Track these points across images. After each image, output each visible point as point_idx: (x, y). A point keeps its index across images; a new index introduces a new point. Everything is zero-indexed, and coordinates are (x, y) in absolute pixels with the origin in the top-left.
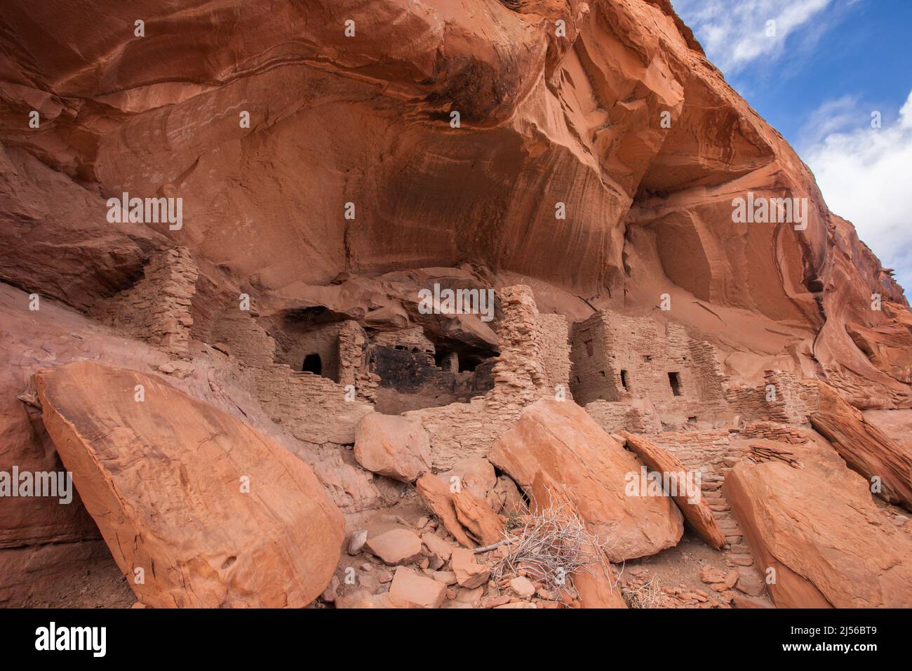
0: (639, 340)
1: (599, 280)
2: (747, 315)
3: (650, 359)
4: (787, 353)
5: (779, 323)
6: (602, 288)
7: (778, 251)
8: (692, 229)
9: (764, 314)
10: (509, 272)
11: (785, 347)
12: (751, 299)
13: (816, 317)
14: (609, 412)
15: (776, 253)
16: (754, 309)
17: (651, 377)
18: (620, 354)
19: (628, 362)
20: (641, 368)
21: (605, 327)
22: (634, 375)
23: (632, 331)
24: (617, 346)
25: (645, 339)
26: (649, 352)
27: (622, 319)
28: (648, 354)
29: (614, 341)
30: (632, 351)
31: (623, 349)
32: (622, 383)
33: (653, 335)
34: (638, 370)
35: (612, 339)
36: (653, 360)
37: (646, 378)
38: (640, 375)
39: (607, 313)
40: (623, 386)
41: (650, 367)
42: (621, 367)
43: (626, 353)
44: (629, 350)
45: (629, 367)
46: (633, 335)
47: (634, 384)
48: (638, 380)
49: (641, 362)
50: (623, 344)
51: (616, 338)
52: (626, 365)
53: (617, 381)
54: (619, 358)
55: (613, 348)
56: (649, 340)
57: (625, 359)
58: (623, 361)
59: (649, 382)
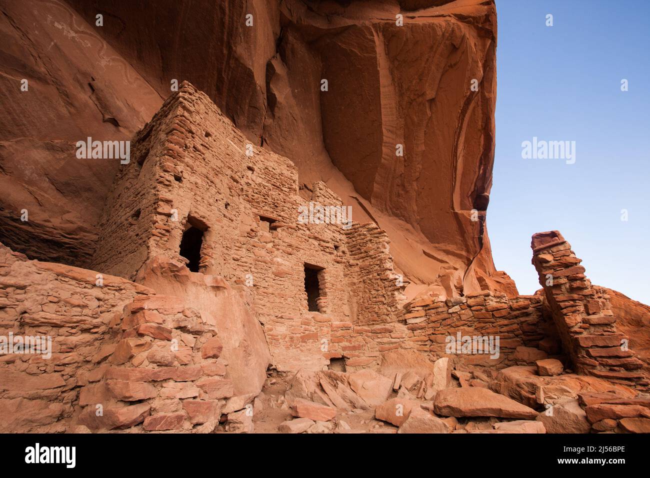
0: (260, 185)
2: (407, 230)
3: (275, 228)
4: (440, 284)
5: (436, 247)
7: (461, 138)
8: (373, 62)
9: (423, 233)
11: (439, 276)
12: (415, 208)
13: (474, 243)
15: (457, 141)
16: (415, 224)
17: (270, 262)
18: (199, 181)
19: (221, 212)
20: (249, 239)
21: (180, 111)
22: (229, 245)
23: (251, 165)
24: (198, 163)
25: (273, 188)
26: (275, 212)
27: (232, 132)
28: (273, 216)
29: (194, 147)
30: (237, 197)
31: (213, 179)
32: (180, 246)
33: (289, 188)
34: (242, 239)
35: (189, 142)
36: (279, 230)
37: (257, 262)
38: (243, 252)
39: (197, 95)
40: (178, 254)
41: (271, 242)
42: (194, 210)
43: (220, 191)
44: (231, 192)
45: (218, 223)
46: (251, 172)
47: (222, 264)
48: (238, 260)
49: (254, 226)
50: (218, 169)
51: (201, 147)
52: (211, 213)
53: (158, 230)
54: (195, 188)
55: (183, 160)
56: (280, 193)
57: (211, 201)
58: (206, 202)
59: (263, 271)
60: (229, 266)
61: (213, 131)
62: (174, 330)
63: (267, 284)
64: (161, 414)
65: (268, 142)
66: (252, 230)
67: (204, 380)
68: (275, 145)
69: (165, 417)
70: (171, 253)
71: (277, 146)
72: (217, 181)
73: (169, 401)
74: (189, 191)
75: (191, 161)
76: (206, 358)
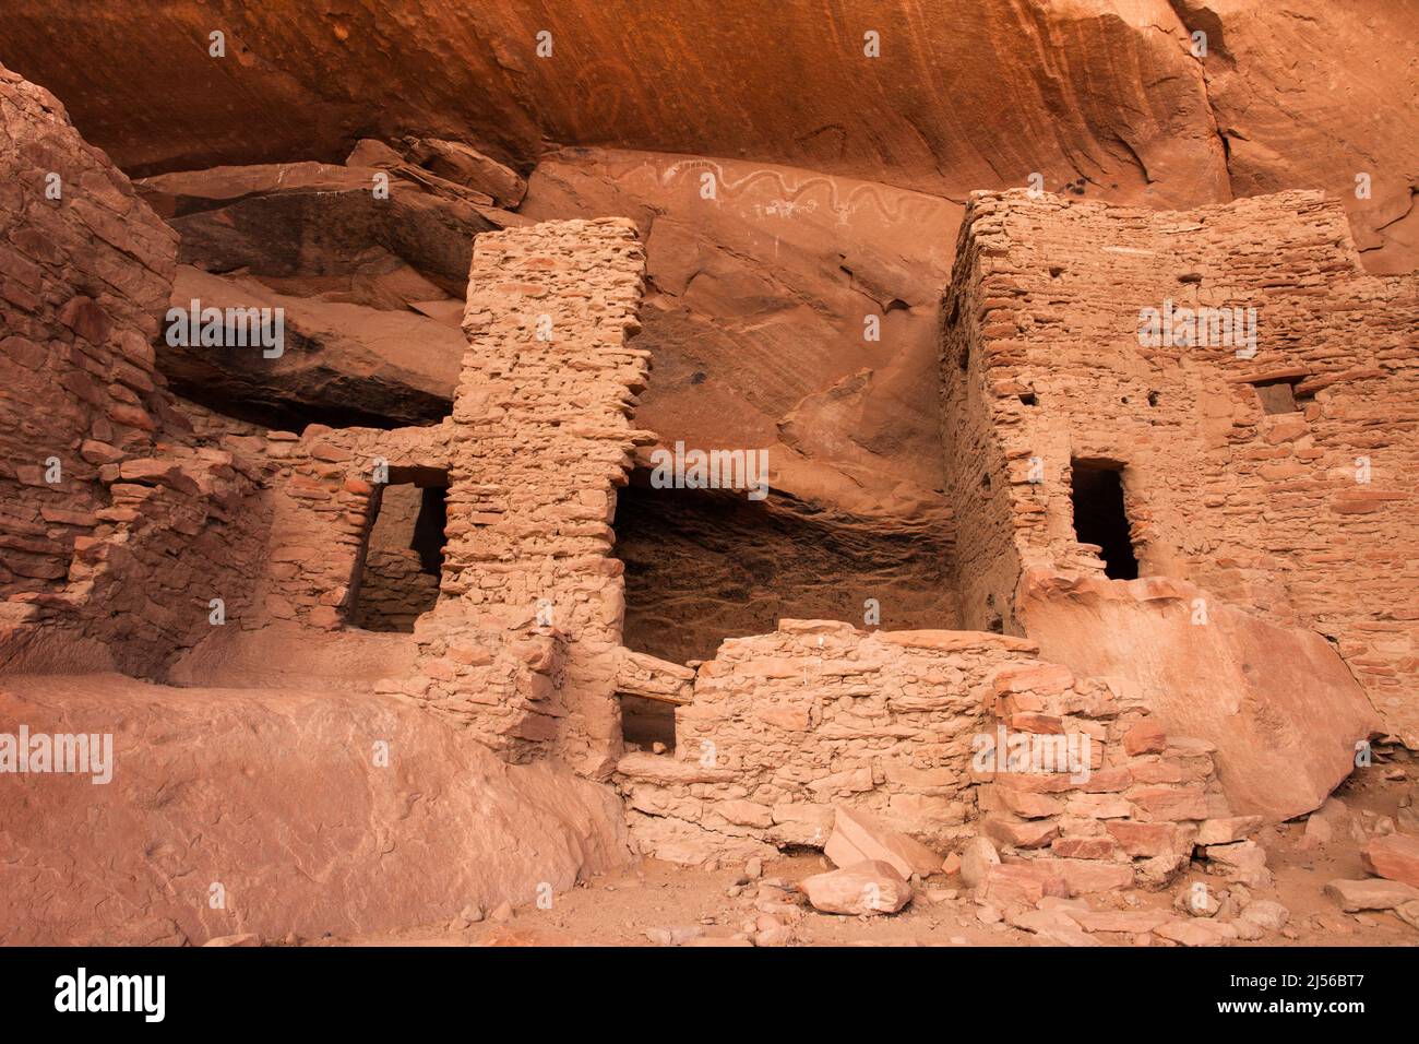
1: (1055, 107)
3: (1309, 395)
6: (1094, 147)
10: (599, 153)
14: (854, 687)
17: (1316, 485)
18: (1072, 383)
19: (1142, 420)
20: (1238, 447)
21: (985, 264)
22: (1187, 481)
23: (1186, 271)
24: (1056, 346)
25: (1271, 295)
26: (1296, 356)
27: (1112, 223)
28: (1295, 366)
29: (1036, 321)
30: (1175, 366)
31: (1101, 361)
32: (1075, 526)
33: (1323, 270)
34: (1216, 455)
35: (1024, 318)
36: (1321, 396)
37: (1276, 495)
38: (1231, 481)
39: (1004, 205)
40: (1074, 543)
41: (1306, 433)
42: (1078, 445)
43: (1124, 377)
44: (1153, 363)
45: (1141, 446)
46: (1191, 287)
47: (1181, 526)
48: (1221, 505)
49: (1242, 411)
50: (1104, 333)
51: (1052, 308)
52: (1119, 433)
53: (1023, 517)
54: (1066, 401)
55: (1023, 358)
56: (1295, 298)
57: (1111, 408)
58: (1099, 417)
59: (1302, 512)
60: (1200, 524)
61: (1066, 256)
62: (1065, 718)
63: (1322, 539)
64: (1074, 837)
65: (1241, 131)
66: (1237, 425)
67: (1138, 790)
68: (1269, 126)
69: (1079, 842)
70: (1059, 547)
71: (1278, 125)
72: (1109, 358)
73: (1080, 821)
74: (1058, 413)
75: (1041, 350)
76: (1136, 755)
